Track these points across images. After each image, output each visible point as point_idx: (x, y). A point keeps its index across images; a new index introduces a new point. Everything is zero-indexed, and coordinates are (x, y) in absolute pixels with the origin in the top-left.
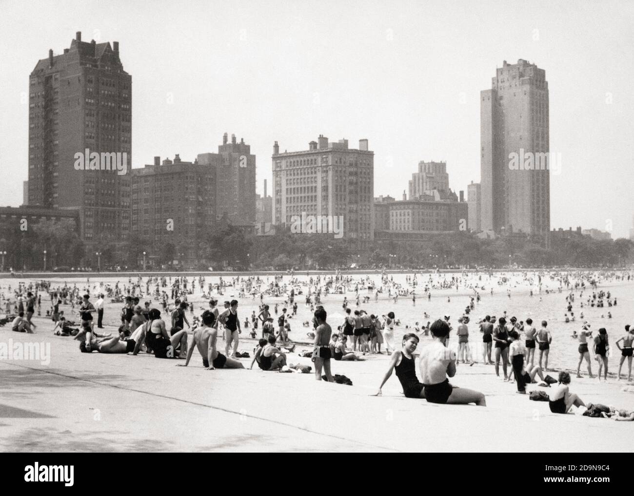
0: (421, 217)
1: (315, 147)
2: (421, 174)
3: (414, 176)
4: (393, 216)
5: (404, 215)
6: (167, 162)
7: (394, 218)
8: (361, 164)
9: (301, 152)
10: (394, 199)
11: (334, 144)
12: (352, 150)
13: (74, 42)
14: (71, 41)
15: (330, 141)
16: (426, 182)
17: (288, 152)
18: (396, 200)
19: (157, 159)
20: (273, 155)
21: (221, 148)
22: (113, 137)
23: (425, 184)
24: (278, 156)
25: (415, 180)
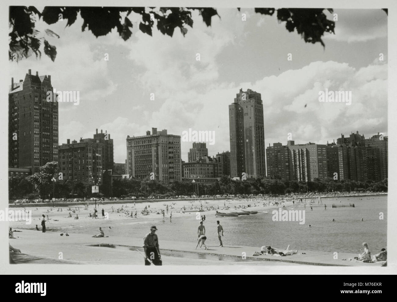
0: (200, 171)
1: (150, 134)
2: (194, 149)
3: (191, 150)
4: (185, 170)
5: (192, 170)
6: (75, 142)
7: (186, 172)
8: (175, 142)
9: (143, 136)
10: (184, 162)
11: (160, 132)
12: (169, 135)
13: (27, 75)
14: (26, 75)
15: (158, 130)
16: (197, 153)
17: (135, 136)
18: (186, 162)
19: (68, 141)
20: (127, 138)
21: (95, 136)
22: (49, 128)
23: (196, 154)
24: (130, 139)
25: (191, 152)
